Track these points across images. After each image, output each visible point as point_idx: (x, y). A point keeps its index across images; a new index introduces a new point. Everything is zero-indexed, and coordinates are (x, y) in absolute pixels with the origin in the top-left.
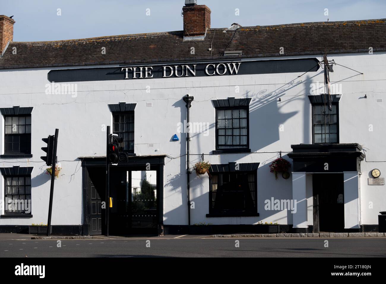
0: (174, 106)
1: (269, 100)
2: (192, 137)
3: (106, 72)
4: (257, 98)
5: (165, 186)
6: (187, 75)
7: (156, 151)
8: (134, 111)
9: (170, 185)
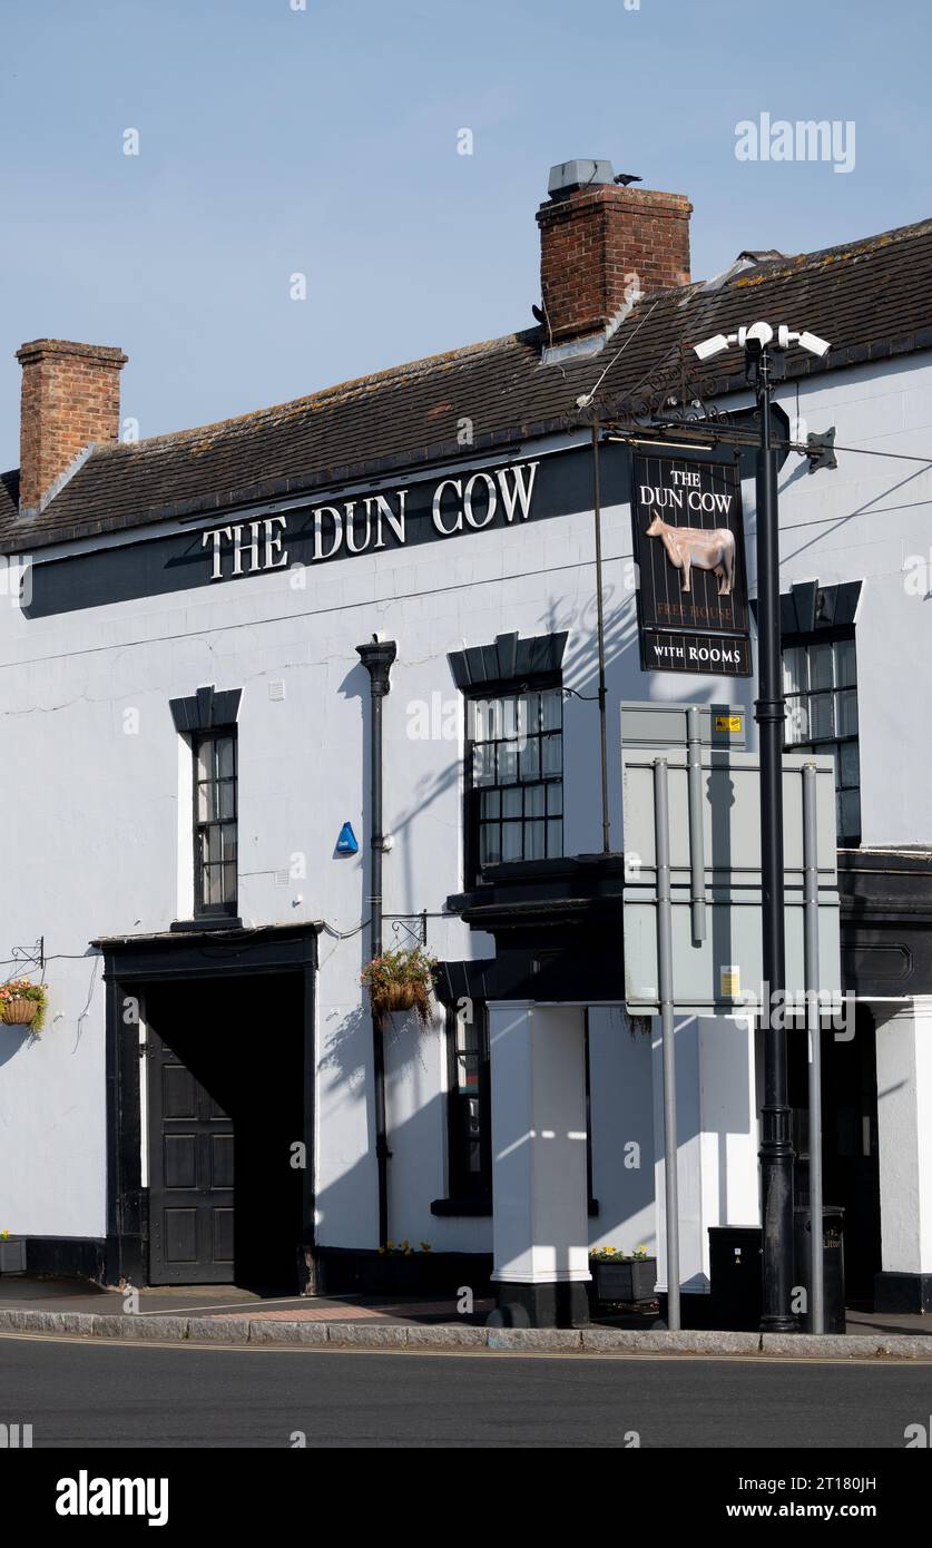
0: (344, 694)
1: (621, 638)
2: (394, 833)
3: (164, 556)
4: (584, 630)
5: (319, 1067)
6: (380, 543)
7: (295, 904)
8: (236, 724)
9: (334, 1063)
